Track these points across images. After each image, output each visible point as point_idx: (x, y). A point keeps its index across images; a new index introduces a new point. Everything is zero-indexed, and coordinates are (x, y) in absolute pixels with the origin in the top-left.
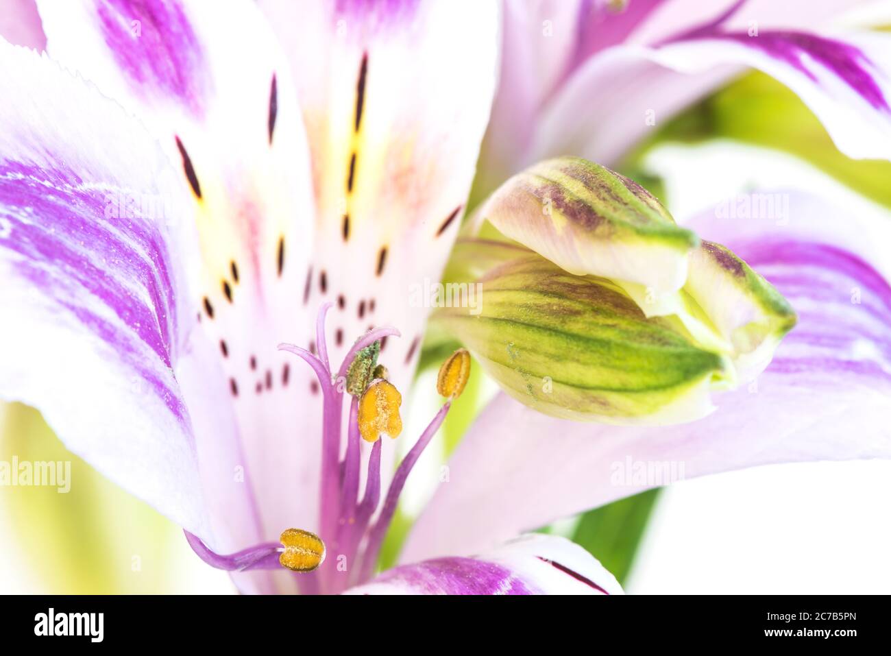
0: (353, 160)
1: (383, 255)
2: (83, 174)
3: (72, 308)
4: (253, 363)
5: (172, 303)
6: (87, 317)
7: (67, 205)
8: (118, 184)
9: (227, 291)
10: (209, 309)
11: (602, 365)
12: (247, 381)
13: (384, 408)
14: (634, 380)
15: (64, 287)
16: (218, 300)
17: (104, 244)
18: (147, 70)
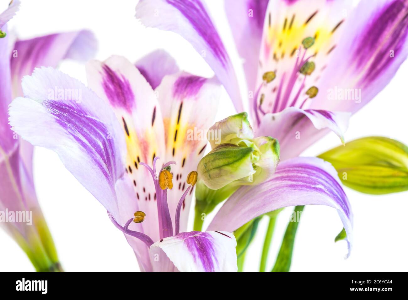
0: (177, 132)
1: (184, 160)
2: (88, 113)
3: (74, 136)
4: (144, 190)
5: (113, 156)
6: (78, 139)
7: (80, 117)
8: (99, 119)
9: (136, 165)
10: (131, 170)
11: (224, 158)
12: (142, 195)
13: (167, 179)
14: (231, 160)
15: (71, 129)
16: (133, 167)
17: (90, 128)
18: (116, 99)
